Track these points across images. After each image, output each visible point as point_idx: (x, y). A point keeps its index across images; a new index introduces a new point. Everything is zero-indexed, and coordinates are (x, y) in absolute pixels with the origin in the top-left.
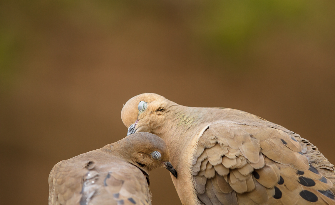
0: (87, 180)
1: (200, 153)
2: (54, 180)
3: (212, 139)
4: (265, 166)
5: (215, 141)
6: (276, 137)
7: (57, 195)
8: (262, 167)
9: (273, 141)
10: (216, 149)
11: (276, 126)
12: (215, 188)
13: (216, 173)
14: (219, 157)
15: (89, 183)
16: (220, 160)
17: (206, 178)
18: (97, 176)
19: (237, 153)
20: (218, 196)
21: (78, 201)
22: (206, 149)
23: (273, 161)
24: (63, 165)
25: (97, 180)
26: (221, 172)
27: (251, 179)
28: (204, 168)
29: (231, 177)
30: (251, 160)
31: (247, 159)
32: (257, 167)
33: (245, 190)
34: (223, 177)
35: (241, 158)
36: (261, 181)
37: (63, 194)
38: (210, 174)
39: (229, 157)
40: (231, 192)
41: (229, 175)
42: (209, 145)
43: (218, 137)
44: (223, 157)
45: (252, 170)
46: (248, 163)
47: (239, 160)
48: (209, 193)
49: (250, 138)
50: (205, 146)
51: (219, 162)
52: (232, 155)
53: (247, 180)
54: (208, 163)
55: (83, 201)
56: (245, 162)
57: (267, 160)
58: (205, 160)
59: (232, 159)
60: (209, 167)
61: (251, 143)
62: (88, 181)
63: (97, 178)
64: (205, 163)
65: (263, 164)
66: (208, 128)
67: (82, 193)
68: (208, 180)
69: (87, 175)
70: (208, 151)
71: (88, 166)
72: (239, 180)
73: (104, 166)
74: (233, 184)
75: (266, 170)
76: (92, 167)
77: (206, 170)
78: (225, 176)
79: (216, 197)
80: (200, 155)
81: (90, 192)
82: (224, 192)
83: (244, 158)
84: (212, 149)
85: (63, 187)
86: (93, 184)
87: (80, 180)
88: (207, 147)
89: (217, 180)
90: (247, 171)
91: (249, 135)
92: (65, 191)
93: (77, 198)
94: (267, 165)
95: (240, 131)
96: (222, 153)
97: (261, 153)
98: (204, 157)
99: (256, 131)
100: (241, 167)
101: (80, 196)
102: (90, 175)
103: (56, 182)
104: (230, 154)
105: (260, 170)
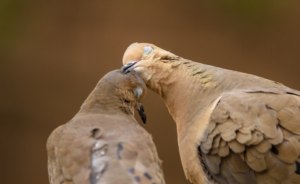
0: (95, 151)
1: (211, 129)
2: (56, 149)
3: (224, 114)
4: (284, 140)
5: (226, 116)
6: (293, 104)
7: (61, 167)
8: (281, 141)
9: (290, 110)
10: (229, 124)
11: (293, 91)
12: (231, 166)
13: (231, 150)
14: (233, 132)
15: (99, 155)
16: (233, 135)
17: (220, 156)
18: (106, 145)
19: (252, 128)
20: (235, 176)
21: (87, 176)
22: (217, 124)
23: (292, 133)
24: (65, 131)
25: (106, 150)
26: (236, 149)
27: (271, 156)
28: (217, 145)
29: (248, 155)
30: (268, 135)
31: (264, 134)
32: (275, 143)
33: (264, 168)
34: (238, 155)
35: (257, 133)
36: (281, 156)
37: (68, 167)
38: (224, 152)
39: (244, 132)
40: (248, 170)
41: (245, 153)
42: (221, 121)
43: (231, 111)
44: (237, 132)
45: (270, 147)
46: (265, 139)
47: (255, 135)
48: (224, 173)
49: (265, 109)
50: (217, 121)
51: (233, 137)
52: (247, 130)
53: (265, 158)
54: (221, 140)
55: (92, 178)
56: (261, 138)
57: (286, 133)
58: (218, 135)
59: (246, 134)
60: (223, 144)
61: (267, 115)
62: (97, 152)
63: (106, 147)
64: (218, 140)
65: (282, 137)
66: (219, 101)
67: (91, 167)
68: (223, 159)
69: (94, 145)
70: (220, 127)
71: (94, 134)
72: (257, 158)
73: (113, 133)
74: (250, 163)
75: (286, 144)
76: (98, 135)
77: (219, 148)
78: (241, 153)
79: (232, 177)
80: (211, 132)
81: (100, 165)
82: (241, 171)
83: (260, 133)
84: (224, 124)
85: (68, 159)
86: (102, 156)
87: (88, 152)
88: (219, 122)
89: (233, 159)
90: (265, 148)
91: (265, 106)
92: (71, 165)
93: (85, 174)
94: (286, 138)
95: (254, 101)
96: (236, 128)
97: (279, 126)
98: (216, 132)
99: (270, 99)
100: (257, 143)
101: (88, 172)
102: (98, 144)
103: (58, 151)
104: (245, 128)
105: (280, 145)
